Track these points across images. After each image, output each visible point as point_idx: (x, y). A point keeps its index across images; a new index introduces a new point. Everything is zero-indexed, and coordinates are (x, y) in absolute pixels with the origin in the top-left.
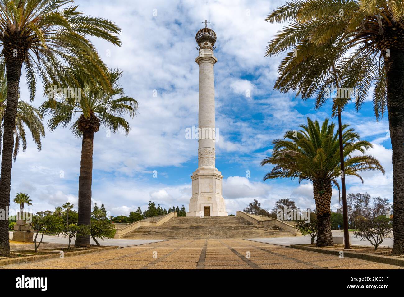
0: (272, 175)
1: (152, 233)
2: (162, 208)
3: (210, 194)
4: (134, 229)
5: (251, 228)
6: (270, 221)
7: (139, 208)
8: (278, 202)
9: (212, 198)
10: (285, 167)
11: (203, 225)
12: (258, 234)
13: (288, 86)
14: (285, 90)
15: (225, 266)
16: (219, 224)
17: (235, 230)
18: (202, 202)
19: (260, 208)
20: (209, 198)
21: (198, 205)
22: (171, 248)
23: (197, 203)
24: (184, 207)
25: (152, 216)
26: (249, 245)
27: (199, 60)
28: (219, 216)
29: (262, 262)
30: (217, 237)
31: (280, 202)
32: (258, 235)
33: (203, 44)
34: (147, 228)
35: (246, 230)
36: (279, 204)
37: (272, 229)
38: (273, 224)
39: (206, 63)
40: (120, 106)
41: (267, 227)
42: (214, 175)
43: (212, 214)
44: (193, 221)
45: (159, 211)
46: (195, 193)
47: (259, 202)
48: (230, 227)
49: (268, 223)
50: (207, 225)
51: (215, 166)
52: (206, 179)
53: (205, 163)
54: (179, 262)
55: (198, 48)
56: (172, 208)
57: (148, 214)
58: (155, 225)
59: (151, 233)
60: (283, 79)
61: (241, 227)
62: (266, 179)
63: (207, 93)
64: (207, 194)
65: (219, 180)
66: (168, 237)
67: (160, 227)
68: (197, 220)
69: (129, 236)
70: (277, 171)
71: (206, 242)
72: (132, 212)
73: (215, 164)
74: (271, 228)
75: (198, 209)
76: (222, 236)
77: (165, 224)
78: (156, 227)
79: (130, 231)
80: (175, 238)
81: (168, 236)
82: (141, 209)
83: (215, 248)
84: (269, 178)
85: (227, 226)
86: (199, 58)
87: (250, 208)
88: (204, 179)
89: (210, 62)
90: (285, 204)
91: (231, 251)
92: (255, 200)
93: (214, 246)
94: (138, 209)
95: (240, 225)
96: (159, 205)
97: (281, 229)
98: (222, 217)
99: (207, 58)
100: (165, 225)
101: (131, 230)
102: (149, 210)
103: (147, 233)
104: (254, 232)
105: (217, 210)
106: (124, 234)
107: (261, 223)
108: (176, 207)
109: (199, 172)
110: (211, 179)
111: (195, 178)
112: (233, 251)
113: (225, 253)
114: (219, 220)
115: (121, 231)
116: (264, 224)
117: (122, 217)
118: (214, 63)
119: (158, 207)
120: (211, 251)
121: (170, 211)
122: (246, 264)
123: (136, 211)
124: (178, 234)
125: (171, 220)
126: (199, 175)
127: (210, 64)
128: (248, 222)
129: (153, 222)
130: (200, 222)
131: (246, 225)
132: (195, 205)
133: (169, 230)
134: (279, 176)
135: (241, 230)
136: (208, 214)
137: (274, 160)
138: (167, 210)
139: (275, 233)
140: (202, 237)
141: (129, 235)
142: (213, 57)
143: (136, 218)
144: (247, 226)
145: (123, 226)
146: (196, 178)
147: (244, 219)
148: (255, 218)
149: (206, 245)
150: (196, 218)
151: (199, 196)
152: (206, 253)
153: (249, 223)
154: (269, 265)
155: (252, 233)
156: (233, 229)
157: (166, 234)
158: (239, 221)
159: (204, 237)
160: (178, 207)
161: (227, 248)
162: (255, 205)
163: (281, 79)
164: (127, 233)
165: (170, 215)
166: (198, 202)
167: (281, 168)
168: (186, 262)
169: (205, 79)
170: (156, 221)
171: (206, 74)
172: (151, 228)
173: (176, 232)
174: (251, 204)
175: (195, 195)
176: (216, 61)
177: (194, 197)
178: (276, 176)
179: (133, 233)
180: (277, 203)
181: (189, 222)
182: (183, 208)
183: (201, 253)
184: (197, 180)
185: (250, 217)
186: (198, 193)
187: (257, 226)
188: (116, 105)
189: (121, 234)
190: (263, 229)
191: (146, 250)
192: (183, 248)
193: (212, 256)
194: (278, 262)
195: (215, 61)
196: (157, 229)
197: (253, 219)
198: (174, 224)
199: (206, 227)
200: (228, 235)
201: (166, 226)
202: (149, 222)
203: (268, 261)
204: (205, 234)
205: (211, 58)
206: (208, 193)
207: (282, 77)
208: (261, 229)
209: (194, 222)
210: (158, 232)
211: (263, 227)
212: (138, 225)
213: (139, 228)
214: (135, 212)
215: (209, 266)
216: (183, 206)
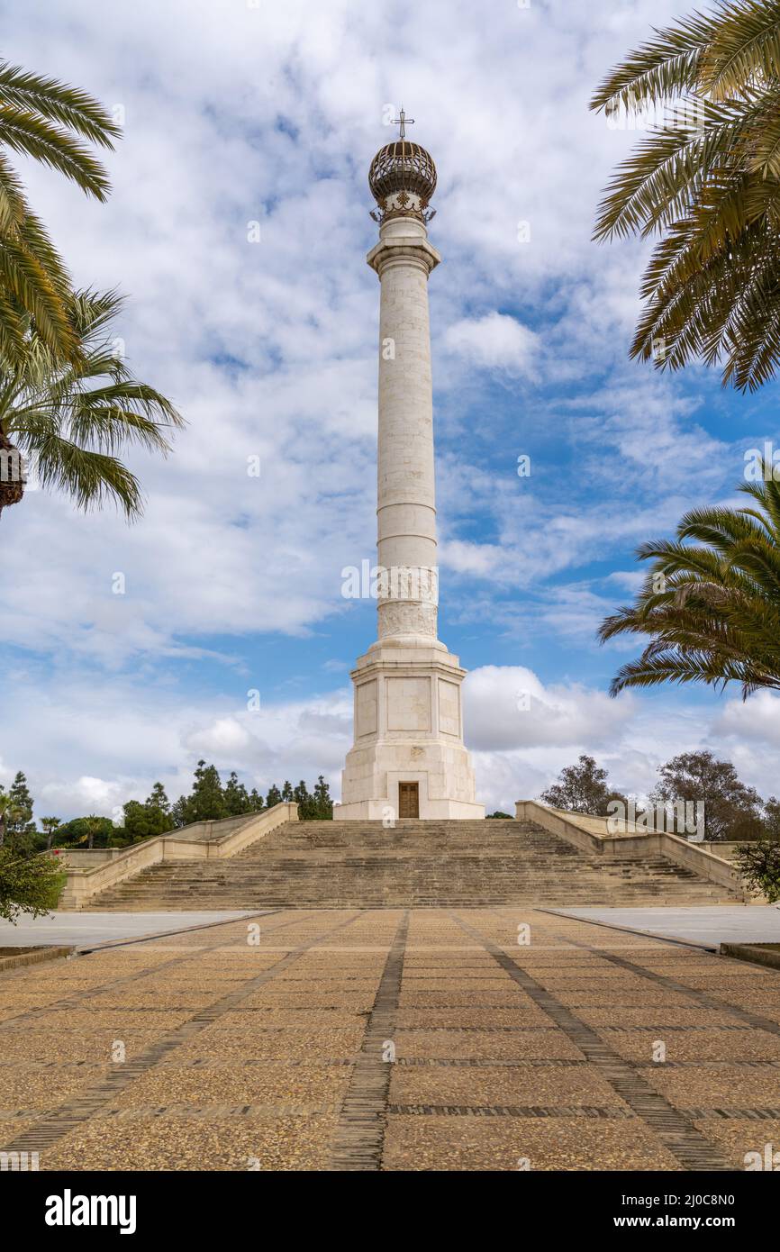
0: (643, 674)
1: (203, 887)
2: (245, 788)
3: (419, 735)
4: (138, 870)
5: (571, 866)
6: (643, 842)
7: (159, 786)
8: (669, 767)
9: (427, 750)
10: (687, 643)
11: (391, 854)
12: (597, 889)
13: (683, 345)
14: (673, 357)
15: (473, 1030)
16: (453, 848)
17: (513, 875)
18: (391, 767)
19: (603, 787)
20: (417, 750)
21: (376, 778)
22: (273, 949)
23: (371, 769)
24: (325, 782)
25: (208, 817)
26: (563, 939)
27: (379, 257)
28: (451, 818)
29: (613, 1021)
30: (447, 900)
31: (679, 767)
32: (599, 897)
33: (393, 199)
34: (186, 866)
35: (554, 874)
36: (674, 774)
37: (651, 872)
38: (653, 854)
39: (404, 268)
40: (103, 414)
41: (630, 862)
42: (433, 667)
43: (428, 812)
44: (359, 839)
45: (235, 800)
46: (366, 731)
47: (598, 767)
48: (493, 862)
49: (636, 847)
50: (407, 854)
51: (436, 634)
52: (405, 682)
53: (400, 622)
54: (300, 1013)
55: (378, 216)
56: (281, 789)
57: (191, 812)
58: (215, 851)
59: (198, 885)
60: (661, 318)
61: (533, 862)
62: (620, 687)
63: (407, 375)
64: (407, 734)
65: (450, 686)
66: (265, 900)
67: (236, 862)
68: (371, 833)
69: (117, 901)
70: (658, 656)
71: (406, 919)
72: (133, 803)
73: (435, 626)
74: (647, 867)
75: (377, 792)
76: (465, 897)
77: (253, 849)
78: (216, 863)
79: (119, 880)
80: (290, 907)
81: (262, 897)
82: (164, 791)
83: (438, 948)
84: (633, 681)
85: (481, 856)
86: (381, 251)
87: (566, 788)
88: (399, 681)
89: (415, 267)
90: (697, 774)
91: (494, 963)
92: (583, 758)
93: (432, 942)
94: (155, 791)
95: (531, 853)
96: (233, 774)
97: (684, 873)
98: (463, 822)
99: (407, 250)
100: (254, 854)
101: (125, 877)
102: (197, 795)
103: (186, 887)
104: (581, 884)
105: (446, 795)
106: (97, 890)
107: (608, 846)
108: (295, 785)
109: (379, 657)
110: (422, 681)
111: (364, 678)
112: (505, 961)
113: (472, 973)
114: (453, 837)
115: (84, 880)
116: (619, 853)
117: (91, 824)
118: (430, 269)
119: (230, 784)
120: (422, 963)
121: (274, 798)
122: (552, 1024)
123: (149, 800)
124: (300, 888)
125: (277, 833)
126: (379, 666)
127: (415, 270)
128: (561, 842)
129: (208, 844)
130: (383, 843)
131: (551, 853)
132: (364, 778)
133: (269, 874)
134: (668, 675)
135: (532, 875)
136: (413, 811)
137: (648, 617)
138: (264, 794)
139: (662, 887)
140: (390, 901)
141: (118, 895)
142: (426, 245)
143: (146, 824)
144: (555, 857)
145: (95, 858)
146: (371, 678)
147: (543, 830)
148: (587, 829)
149: (403, 934)
150: (366, 826)
151: (380, 742)
152: (401, 970)
153: (565, 849)
154: (637, 1034)
155: (573, 887)
156: (504, 868)
157: (257, 889)
158: (527, 839)
159: (398, 901)
160: (302, 783)
161: (482, 948)
162: (587, 776)
163: (654, 319)
164: (109, 888)
165: (272, 816)
166: (375, 764)
167: (676, 648)
168: (328, 1013)
169: (399, 324)
170: (223, 839)
171: (402, 307)
172: (200, 867)
173: (292, 881)
174: (570, 774)
175: (365, 739)
176: (436, 262)
177: (362, 747)
178: (658, 676)
179: (135, 888)
180: (667, 771)
181: (340, 843)
182: (322, 788)
183: (382, 971)
184: (371, 685)
185: (567, 823)
186: (375, 732)
187: (592, 857)
188: (91, 412)
189: (85, 894)
190: (616, 869)
191: (179, 960)
192: (320, 949)
193: (426, 987)
194: (674, 1022)
195: (432, 261)
196: (224, 870)
197: (580, 833)
198: (287, 848)
199: (406, 860)
200: (484, 895)
201: (256, 859)
202: (195, 843)
203: (633, 1012)
204: (401, 889)
205: (419, 252)
206: (412, 734)
207: (659, 311)
208: (611, 870)
209: (362, 843)
210: (227, 880)
211: (616, 863)
212: (152, 853)
213: (155, 868)
214: (143, 802)
215: (411, 1029)
216: (321, 778)
